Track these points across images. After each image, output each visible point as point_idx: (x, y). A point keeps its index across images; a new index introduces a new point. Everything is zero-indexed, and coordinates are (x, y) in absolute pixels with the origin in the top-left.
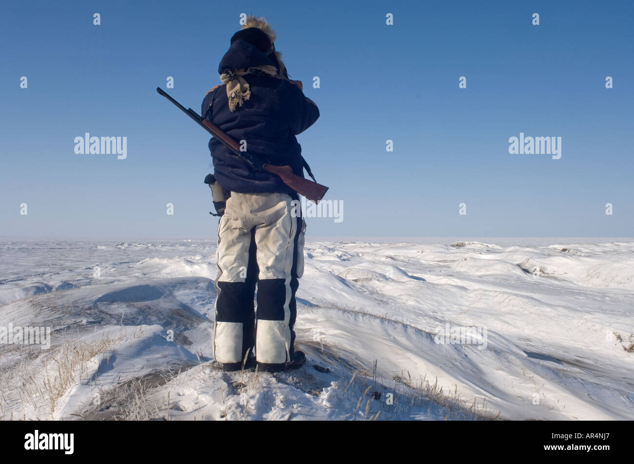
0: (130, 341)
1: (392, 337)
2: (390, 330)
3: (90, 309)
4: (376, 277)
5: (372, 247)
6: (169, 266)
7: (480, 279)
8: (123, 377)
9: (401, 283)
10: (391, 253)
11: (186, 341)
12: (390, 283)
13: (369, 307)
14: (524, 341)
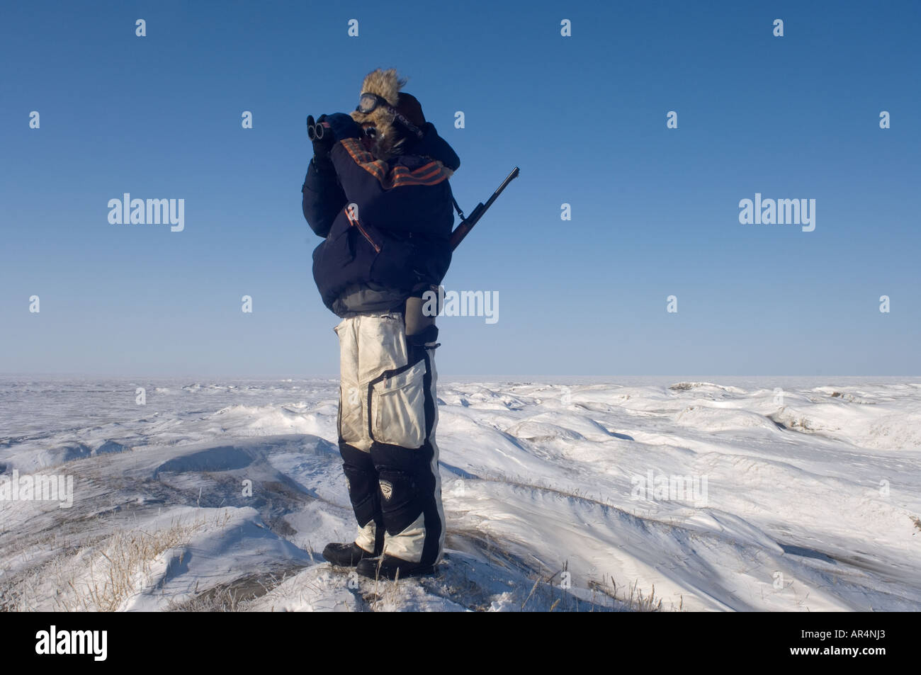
0: (210, 530)
1: (586, 524)
2: (583, 513)
3: (148, 481)
4: (562, 434)
5: (555, 390)
6: (259, 418)
7: (713, 437)
8: (202, 583)
9: (597, 444)
10: (583, 399)
11: (287, 529)
12: (582, 443)
13: (553, 479)
14: (779, 529)
